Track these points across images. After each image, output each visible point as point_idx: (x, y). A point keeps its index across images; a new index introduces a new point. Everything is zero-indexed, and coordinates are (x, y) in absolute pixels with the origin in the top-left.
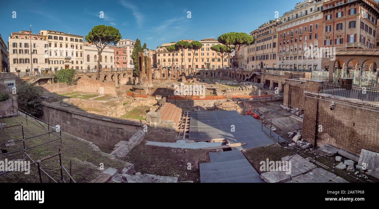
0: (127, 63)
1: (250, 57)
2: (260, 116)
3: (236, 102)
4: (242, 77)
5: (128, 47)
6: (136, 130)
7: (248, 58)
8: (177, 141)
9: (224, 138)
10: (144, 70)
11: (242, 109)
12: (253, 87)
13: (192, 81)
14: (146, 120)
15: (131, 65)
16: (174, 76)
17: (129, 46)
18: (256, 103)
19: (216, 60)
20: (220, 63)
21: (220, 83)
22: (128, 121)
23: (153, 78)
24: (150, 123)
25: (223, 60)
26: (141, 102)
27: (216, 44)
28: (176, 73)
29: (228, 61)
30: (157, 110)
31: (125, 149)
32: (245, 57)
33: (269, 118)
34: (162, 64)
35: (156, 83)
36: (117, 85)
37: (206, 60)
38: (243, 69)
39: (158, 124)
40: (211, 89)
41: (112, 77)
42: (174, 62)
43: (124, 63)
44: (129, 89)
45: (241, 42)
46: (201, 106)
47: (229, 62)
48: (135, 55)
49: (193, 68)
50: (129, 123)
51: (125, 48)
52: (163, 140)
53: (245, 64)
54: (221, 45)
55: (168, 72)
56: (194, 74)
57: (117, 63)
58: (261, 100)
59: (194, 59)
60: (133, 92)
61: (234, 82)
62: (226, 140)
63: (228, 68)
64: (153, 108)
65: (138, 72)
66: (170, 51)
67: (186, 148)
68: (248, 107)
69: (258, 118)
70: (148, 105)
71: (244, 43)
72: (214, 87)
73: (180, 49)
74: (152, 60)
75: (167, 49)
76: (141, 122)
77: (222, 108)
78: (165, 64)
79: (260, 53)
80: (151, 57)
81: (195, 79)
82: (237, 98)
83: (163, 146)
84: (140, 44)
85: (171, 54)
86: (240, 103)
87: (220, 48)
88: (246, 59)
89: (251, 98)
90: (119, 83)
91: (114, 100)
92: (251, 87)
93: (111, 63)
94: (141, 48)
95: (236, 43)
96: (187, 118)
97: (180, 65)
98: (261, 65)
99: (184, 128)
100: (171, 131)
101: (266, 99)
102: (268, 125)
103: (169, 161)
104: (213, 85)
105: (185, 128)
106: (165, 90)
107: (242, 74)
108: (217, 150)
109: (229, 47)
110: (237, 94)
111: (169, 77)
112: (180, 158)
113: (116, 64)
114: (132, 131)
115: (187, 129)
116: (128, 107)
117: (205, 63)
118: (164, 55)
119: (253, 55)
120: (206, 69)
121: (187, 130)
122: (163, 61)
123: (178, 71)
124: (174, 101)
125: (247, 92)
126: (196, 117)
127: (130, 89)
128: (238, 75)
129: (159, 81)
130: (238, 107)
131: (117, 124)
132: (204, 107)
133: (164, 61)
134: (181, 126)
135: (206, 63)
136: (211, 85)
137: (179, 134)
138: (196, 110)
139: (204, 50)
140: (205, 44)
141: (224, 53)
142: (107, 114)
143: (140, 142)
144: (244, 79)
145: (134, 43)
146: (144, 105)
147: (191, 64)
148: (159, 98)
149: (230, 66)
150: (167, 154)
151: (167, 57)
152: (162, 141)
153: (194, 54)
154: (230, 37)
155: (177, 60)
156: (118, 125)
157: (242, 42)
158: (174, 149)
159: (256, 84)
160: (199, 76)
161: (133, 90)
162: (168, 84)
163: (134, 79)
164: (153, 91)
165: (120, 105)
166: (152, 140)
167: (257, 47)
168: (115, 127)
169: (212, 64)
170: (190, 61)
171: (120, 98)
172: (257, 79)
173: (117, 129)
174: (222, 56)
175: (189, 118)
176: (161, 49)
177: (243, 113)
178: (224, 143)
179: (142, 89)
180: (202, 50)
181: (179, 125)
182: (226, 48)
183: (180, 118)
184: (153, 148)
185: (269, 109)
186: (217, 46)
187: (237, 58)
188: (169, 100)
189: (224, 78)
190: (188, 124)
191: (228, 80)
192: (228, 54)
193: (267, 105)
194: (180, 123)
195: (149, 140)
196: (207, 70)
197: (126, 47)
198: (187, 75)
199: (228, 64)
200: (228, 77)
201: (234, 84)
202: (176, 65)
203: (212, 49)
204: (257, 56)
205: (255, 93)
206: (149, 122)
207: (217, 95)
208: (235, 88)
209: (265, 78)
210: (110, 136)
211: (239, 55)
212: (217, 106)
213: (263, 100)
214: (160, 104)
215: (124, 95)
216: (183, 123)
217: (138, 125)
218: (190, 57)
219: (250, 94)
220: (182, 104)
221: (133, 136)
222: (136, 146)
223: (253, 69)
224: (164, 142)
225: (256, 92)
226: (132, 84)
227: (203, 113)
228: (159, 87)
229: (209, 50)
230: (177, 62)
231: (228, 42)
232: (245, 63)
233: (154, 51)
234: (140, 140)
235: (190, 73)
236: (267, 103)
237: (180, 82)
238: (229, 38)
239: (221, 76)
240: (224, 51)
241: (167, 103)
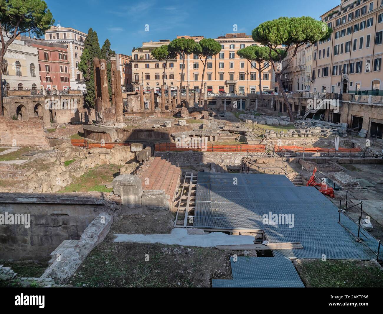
0: (71, 80)
1: (319, 70)
2: (336, 192)
3: (284, 159)
4: (299, 111)
5: (71, 46)
6: (94, 214)
7: (314, 71)
8: (174, 231)
9: (259, 228)
10: (106, 95)
11: (297, 174)
12: (322, 131)
13: (201, 116)
14: (113, 191)
15: (79, 85)
16: (167, 108)
17: (73, 43)
18: (328, 163)
19: (248, 77)
20: (255, 84)
21: (253, 122)
22: (77, 196)
23: (126, 111)
24: (122, 197)
25: (262, 76)
26: (102, 157)
27: (248, 45)
28: (170, 101)
29: (272, 78)
30: (135, 170)
31: (73, 258)
32: (307, 69)
33: (356, 199)
34: (143, 83)
35: (132, 120)
36: (48, 126)
37: (227, 77)
38: (302, 93)
39: (137, 197)
40: (236, 132)
41: (36, 107)
42: (166, 81)
43: (62, 79)
44: (75, 133)
45: (301, 39)
46: (216, 163)
47: (274, 80)
48: (86, 64)
49: (203, 92)
50: (78, 201)
51: (63, 47)
52: (148, 231)
53: (306, 84)
54: (258, 47)
55: (156, 99)
56: (203, 103)
57: (47, 78)
58: (340, 158)
59: (205, 75)
60: (86, 138)
61: (283, 119)
62: (262, 234)
63: (271, 92)
64: (126, 168)
65: (95, 98)
66: (158, 58)
67: (189, 245)
68: (311, 169)
69: (332, 195)
70: (116, 163)
71: (306, 40)
72: (243, 129)
73: (179, 56)
74: (122, 75)
75: (153, 54)
76: (103, 197)
77: (257, 168)
78: (148, 84)
79: (343, 58)
80: (121, 69)
81: (206, 113)
82: (288, 151)
83: (147, 242)
84: (97, 40)
85: (161, 64)
86: (293, 161)
87: (257, 53)
88: (309, 72)
89: (317, 152)
90: (52, 121)
91: (42, 156)
92: (318, 130)
93: (33, 78)
94: (98, 48)
95: (291, 40)
96: (192, 185)
97: (177, 87)
98: (343, 85)
99: (185, 205)
100: (161, 211)
101: (351, 156)
102: (354, 214)
103: (159, 274)
104: (240, 124)
105: (188, 205)
106: (148, 133)
107: (299, 105)
108: (246, 253)
109: (275, 50)
110: (287, 143)
111: (157, 108)
112: (179, 266)
113: (45, 81)
114: (87, 216)
115: (190, 206)
116: (76, 169)
117: (226, 83)
118: (147, 66)
119: (325, 65)
120: (227, 95)
121: (191, 209)
122: (144, 78)
123: (174, 97)
124: (166, 154)
125: (309, 141)
126: (208, 185)
127: (79, 132)
128: (291, 105)
129: (138, 117)
130: (289, 168)
131: (52, 207)
132: (222, 165)
133: (148, 77)
134: (180, 200)
135: (228, 82)
136: (237, 125)
137: (175, 216)
138: (207, 170)
139: (223, 58)
140: (227, 46)
141: (265, 62)
142: (27, 188)
143: (102, 239)
144: (303, 114)
145: (84, 38)
146: (108, 163)
147: (198, 84)
148: (137, 148)
149: (276, 88)
150: (155, 258)
151: (152, 70)
152: (144, 232)
153: (205, 65)
154: (278, 29)
155: (172, 77)
156: (56, 208)
157: (302, 37)
158: (168, 246)
159: (330, 123)
160: (214, 107)
161: (86, 134)
162: (155, 122)
163: (86, 113)
164: (126, 135)
165: (56, 166)
166: (127, 231)
167: (335, 47)
168: (49, 214)
169: (240, 84)
170: (196, 79)
171: (57, 151)
172: (332, 114)
173: (53, 218)
174: (260, 69)
175: (194, 186)
176: (140, 54)
177: (300, 181)
178: (260, 239)
179: (104, 133)
180: (220, 58)
181: (177, 199)
182: (268, 51)
183: (178, 186)
184: (129, 249)
185: (358, 180)
186: (250, 48)
187: (291, 73)
188: (158, 152)
189: (262, 111)
190: (192, 198)
191: (270, 115)
192: (273, 65)
193: (354, 169)
194: (178, 195)
195: (121, 232)
196: (229, 95)
197: (65, 45)
198: (191, 105)
199: (272, 85)
200: (270, 109)
201: (283, 123)
202: (170, 87)
203: (241, 54)
204: (334, 67)
205: (326, 143)
206: (119, 196)
207: (247, 143)
208: (284, 131)
209: (351, 113)
210: (38, 235)
211: (295, 66)
212: (247, 164)
213: (344, 158)
214: (140, 159)
215: (64, 145)
216: (184, 196)
217: (98, 203)
218: (196, 71)
219: (315, 145)
220: (182, 160)
221: (89, 226)
222: (96, 248)
223: (325, 94)
224: (149, 233)
225: (329, 142)
226: (82, 123)
227: (220, 176)
228: (137, 128)
229: (234, 57)
230: (172, 81)
231: (273, 39)
232: (307, 82)
233: (126, 56)
234: (102, 233)
235: (197, 101)
236: (354, 166)
237: (177, 119)
238: (275, 31)
239: (256, 107)
240: (264, 58)
241: (153, 158)
